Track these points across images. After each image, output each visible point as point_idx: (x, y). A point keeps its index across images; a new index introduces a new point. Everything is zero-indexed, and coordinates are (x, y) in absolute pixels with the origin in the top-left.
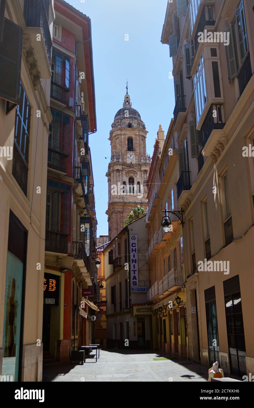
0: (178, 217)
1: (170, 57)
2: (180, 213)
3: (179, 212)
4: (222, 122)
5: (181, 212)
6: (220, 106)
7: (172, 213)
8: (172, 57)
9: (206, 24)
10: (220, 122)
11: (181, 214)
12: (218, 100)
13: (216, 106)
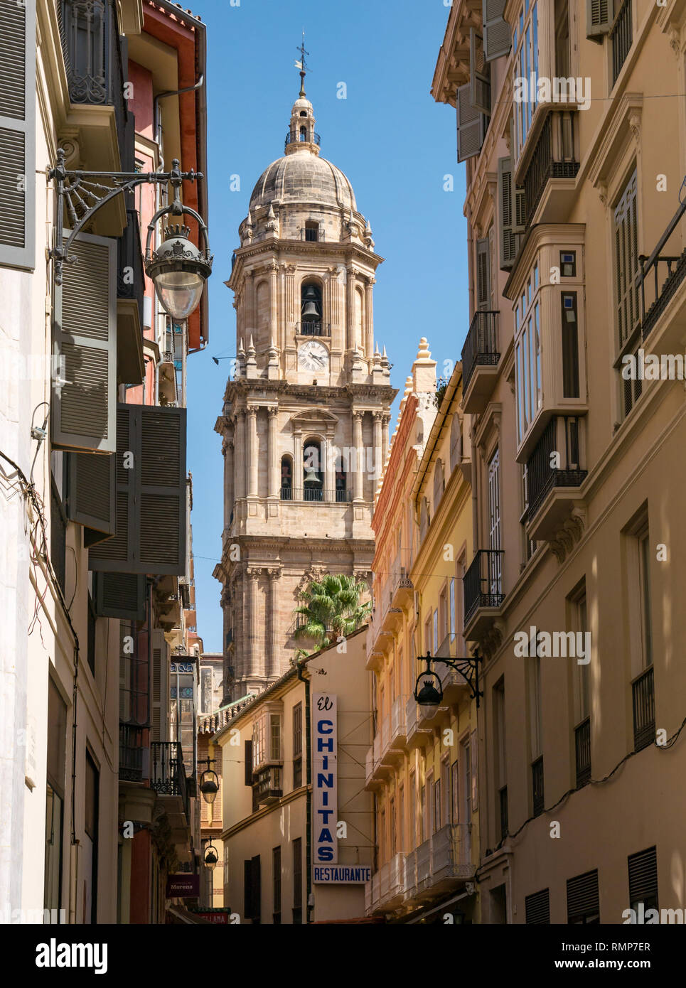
0: (465, 675)
1: (459, 161)
2: (472, 666)
3: (469, 662)
5: (473, 663)
6: (577, 420)
7: (446, 662)
8: (464, 164)
9: (551, 173)
10: (574, 466)
11: (474, 667)
12: (572, 404)
13: (566, 421)
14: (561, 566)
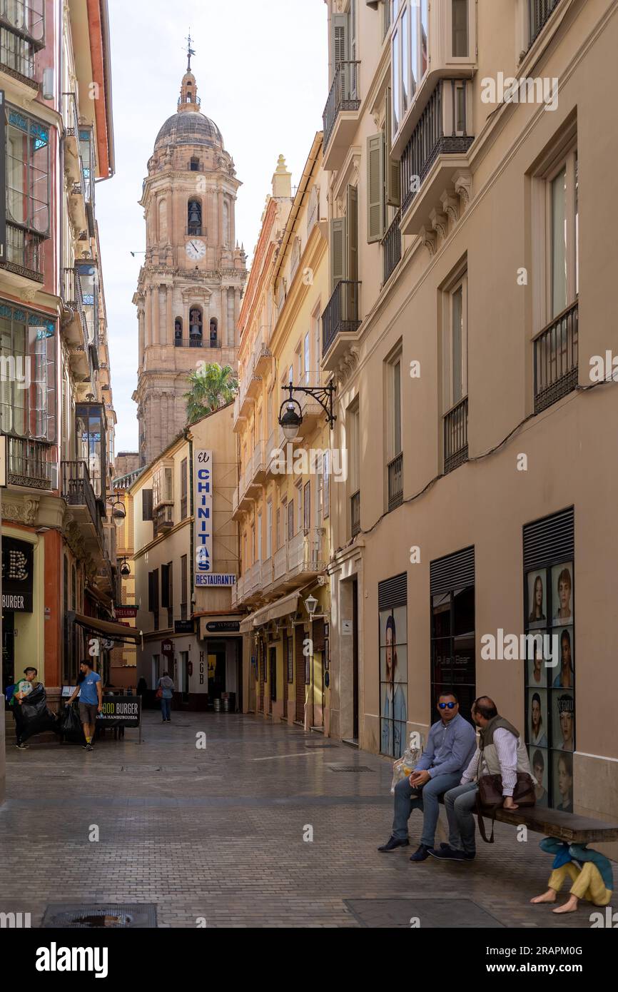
0: (321, 402)
2: (327, 394)
3: (325, 391)
4: (465, 132)
5: (328, 391)
6: (464, 84)
7: (306, 391)
10: (460, 134)
11: (329, 395)
12: (461, 64)
13: (453, 84)
14: (434, 257)
